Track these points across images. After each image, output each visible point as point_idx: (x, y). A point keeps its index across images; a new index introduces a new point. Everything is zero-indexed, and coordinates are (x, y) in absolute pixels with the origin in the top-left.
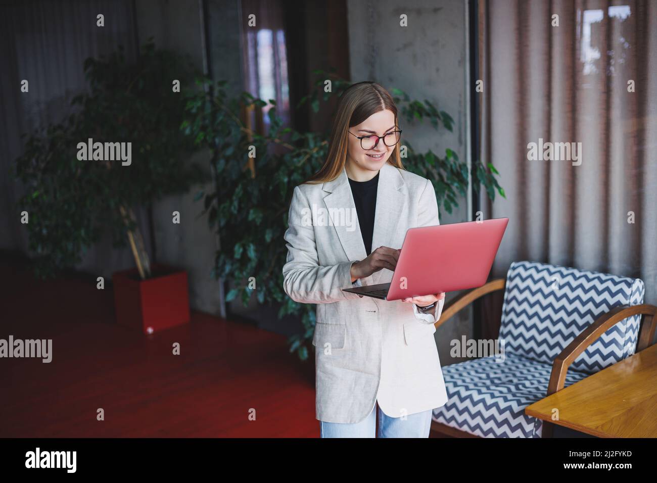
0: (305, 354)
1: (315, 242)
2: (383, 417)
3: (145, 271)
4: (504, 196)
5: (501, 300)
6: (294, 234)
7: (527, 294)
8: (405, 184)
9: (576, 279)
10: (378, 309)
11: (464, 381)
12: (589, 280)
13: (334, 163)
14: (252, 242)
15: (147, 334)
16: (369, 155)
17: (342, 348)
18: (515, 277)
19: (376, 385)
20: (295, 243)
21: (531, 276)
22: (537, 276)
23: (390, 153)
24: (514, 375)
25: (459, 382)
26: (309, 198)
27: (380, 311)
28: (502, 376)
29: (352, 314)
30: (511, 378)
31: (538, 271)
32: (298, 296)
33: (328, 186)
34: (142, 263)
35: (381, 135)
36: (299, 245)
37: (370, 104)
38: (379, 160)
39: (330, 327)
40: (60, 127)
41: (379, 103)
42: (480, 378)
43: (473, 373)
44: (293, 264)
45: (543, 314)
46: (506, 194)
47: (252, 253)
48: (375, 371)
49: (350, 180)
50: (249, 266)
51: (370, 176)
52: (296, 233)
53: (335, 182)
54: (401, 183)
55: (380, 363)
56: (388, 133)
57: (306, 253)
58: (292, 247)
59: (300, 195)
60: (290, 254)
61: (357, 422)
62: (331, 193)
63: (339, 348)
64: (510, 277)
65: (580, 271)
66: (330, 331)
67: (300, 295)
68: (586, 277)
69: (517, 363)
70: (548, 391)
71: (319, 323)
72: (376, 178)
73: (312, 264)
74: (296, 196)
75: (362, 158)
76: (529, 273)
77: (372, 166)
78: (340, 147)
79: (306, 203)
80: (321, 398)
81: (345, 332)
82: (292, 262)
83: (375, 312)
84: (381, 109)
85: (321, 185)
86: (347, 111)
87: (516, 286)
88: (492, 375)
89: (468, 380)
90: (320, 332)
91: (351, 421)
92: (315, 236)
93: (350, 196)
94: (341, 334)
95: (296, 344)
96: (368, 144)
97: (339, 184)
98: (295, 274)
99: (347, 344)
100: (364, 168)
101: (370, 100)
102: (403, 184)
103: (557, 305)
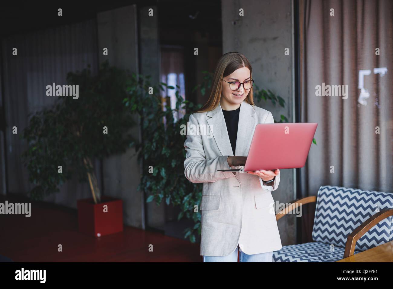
0: (194, 239)
1: (203, 145)
2: (242, 255)
3: (97, 199)
4: (315, 143)
5: (314, 209)
6: (190, 141)
7: (330, 204)
8: (256, 113)
9: (360, 194)
10: (240, 186)
11: (291, 254)
12: (368, 195)
13: (213, 99)
14: (164, 167)
15: (97, 237)
16: (234, 94)
17: (218, 209)
18: (322, 194)
19: (239, 232)
20: (191, 146)
21: (332, 194)
22: (336, 194)
23: (247, 94)
24: (323, 252)
25: (289, 254)
26: (198, 120)
27: (241, 186)
28: (315, 252)
29: (225, 188)
30: (321, 253)
31: (337, 191)
32: (194, 178)
33: (210, 114)
34: (96, 195)
35: (242, 82)
36: (194, 147)
37: (236, 63)
38: (240, 97)
39: (211, 197)
40: (51, 111)
41: (241, 63)
42: (302, 253)
43: (297, 250)
44: (190, 159)
45: (340, 217)
46: (317, 143)
47: (163, 173)
48: (239, 223)
49: (223, 110)
50: (161, 183)
51: (235, 108)
52: (191, 141)
53: (214, 111)
54: (253, 113)
55: (242, 218)
56: (246, 82)
57: (198, 152)
58: (189, 148)
59: (193, 118)
60: (188, 153)
61: (227, 255)
62: (211, 117)
63: (216, 210)
64: (319, 195)
65: (362, 190)
66: (211, 199)
67: (195, 177)
68: (366, 193)
69: (324, 247)
70: (344, 256)
71: (204, 196)
72: (239, 109)
73: (202, 158)
74: (191, 120)
75: (230, 96)
76: (331, 192)
77: (236, 101)
78: (218, 89)
79: (197, 123)
80: (204, 241)
81: (220, 200)
82: (190, 157)
83: (238, 187)
84: (242, 67)
85: (206, 113)
86: (222, 68)
87: (323, 200)
88: (309, 252)
89: (294, 253)
90: (205, 201)
91: (223, 255)
92: (202, 141)
93: (223, 119)
94: (217, 201)
95: (189, 233)
96: (234, 87)
97: (217, 112)
98: (192, 165)
99: (221, 207)
100: (232, 103)
101: (236, 61)
102: (254, 113)
103: (348, 211)
